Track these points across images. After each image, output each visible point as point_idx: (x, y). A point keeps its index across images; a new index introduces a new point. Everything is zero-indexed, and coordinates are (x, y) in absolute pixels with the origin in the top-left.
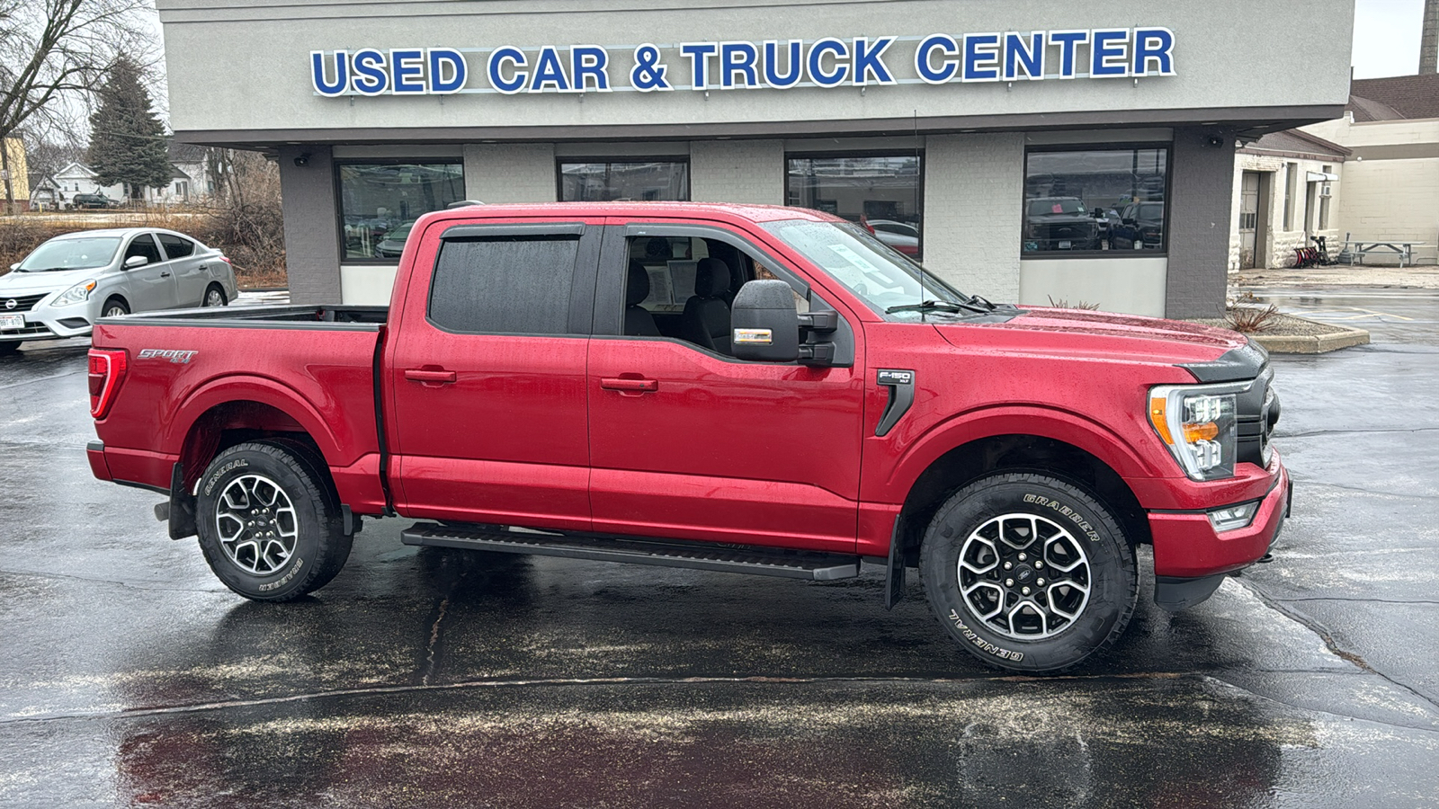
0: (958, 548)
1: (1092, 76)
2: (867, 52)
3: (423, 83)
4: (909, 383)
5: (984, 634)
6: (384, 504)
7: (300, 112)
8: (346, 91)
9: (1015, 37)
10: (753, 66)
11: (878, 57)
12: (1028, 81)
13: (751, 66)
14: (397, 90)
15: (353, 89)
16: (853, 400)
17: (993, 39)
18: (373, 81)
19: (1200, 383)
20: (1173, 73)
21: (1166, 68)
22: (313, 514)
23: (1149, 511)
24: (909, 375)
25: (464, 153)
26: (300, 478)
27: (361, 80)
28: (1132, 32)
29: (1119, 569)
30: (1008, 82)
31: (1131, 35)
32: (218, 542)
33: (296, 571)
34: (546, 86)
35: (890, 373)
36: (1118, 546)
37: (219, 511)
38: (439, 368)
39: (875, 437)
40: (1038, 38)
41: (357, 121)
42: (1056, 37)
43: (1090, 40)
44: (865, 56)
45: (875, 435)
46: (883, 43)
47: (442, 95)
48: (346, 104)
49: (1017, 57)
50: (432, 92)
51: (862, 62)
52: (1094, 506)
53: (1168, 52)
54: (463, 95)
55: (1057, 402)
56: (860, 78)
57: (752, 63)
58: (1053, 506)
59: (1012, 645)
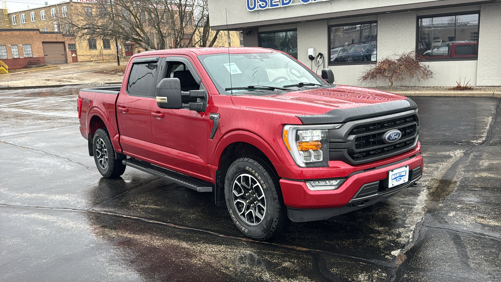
0: (232, 185)
3: (279, 3)
4: (217, 119)
5: (239, 220)
6: (121, 150)
7: (244, 17)
8: (256, 9)
14: (271, 7)
15: (258, 8)
18: (264, 4)
19: (303, 124)
22: (109, 152)
23: (281, 178)
24: (217, 116)
25: (297, 26)
27: (260, 4)
29: (272, 201)
32: (96, 158)
33: (108, 169)
35: (213, 115)
36: (272, 191)
38: (124, 107)
39: (210, 140)
41: (260, 19)
45: (210, 138)
47: (285, 7)
48: (257, 13)
50: (282, 6)
52: (266, 174)
54: (292, 6)
55: (252, 129)
58: (253, 172)
59: (246, 226)
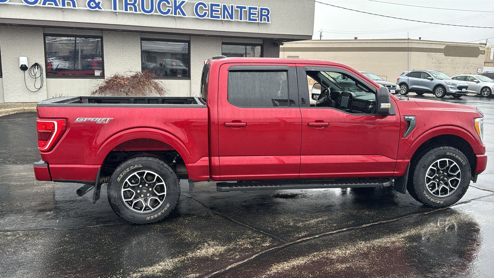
1: (248, 21)
2: (178, 5)
4: (414, 120)
5: (433, 197)
6: (209, 177)
9: (225, 5)
10: (136, 5)
11: (181, 7)
12: (229, 21)
13: (135, 5)
16: (397, 126)
17: (219, 5)
20: (270, 22)
21: (268, 21)
22: (175, 184)
23: (475, 155)
24: (414, 117)
26: (168, 169)
28: (259, 8)
30: (223, 20)
31: (259, 9)
32: (123, 202)
33: (166, 209)
34: (49, 4)
35: (408, 117)
37: (123, 188)
38: (239, 121)
39: (403, 138)
40: (232, 7)
42: (237, 7)
43: (247, 9)
44: (177, 6)
45: (403, 137)
46: (183, 2)
49: (226, 13)
51: (176, 8)
52: (463, 154)
53: (269, 16)
54: (8, 5)
56: (175, 14)
57: (135, 4)
58: (454, 155)
